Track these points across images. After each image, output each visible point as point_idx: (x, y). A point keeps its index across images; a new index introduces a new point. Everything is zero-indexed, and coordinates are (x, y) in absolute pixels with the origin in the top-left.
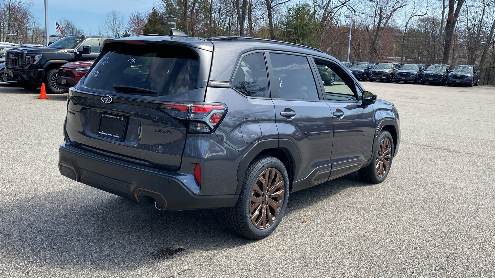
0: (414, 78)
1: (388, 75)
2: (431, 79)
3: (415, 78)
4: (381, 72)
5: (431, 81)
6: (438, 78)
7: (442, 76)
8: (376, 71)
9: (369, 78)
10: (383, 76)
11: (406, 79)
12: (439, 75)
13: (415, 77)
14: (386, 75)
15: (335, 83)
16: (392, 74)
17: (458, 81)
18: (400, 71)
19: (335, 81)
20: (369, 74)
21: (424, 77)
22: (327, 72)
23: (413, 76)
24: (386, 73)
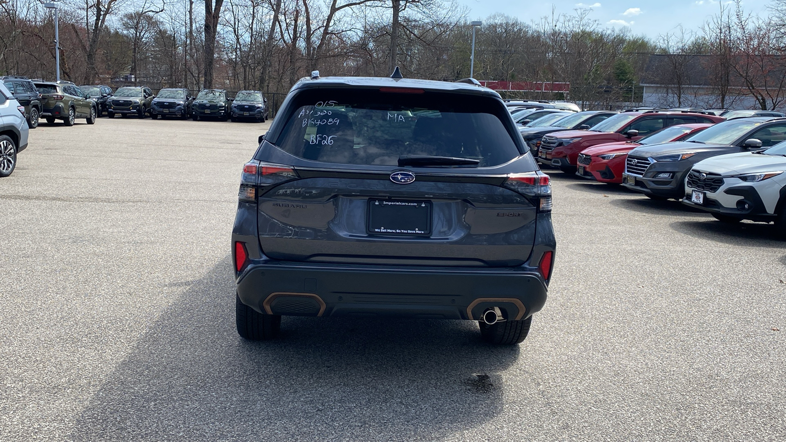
0: (181, 111)
1: (139, 106)
2: (207, 111)
3: (183, 111)
4: (127, 101)
5: (208, 115)
6: (218, 110)
7: (223, 107)
8: (119, 101)
9: (107, 111)
10: (131, 108)
11: (169, 112)
12: (218, 105)
13: (183, 109)
14: (136, 106)
15: (77, 121)
16: (144, 104)
17: (246, 114)
18: (156, 100)
19: (75, 118)
20: (108, 105)
21: (197, 109)
22: (62, 102)
23: (180, 108)
24: (135, 103)
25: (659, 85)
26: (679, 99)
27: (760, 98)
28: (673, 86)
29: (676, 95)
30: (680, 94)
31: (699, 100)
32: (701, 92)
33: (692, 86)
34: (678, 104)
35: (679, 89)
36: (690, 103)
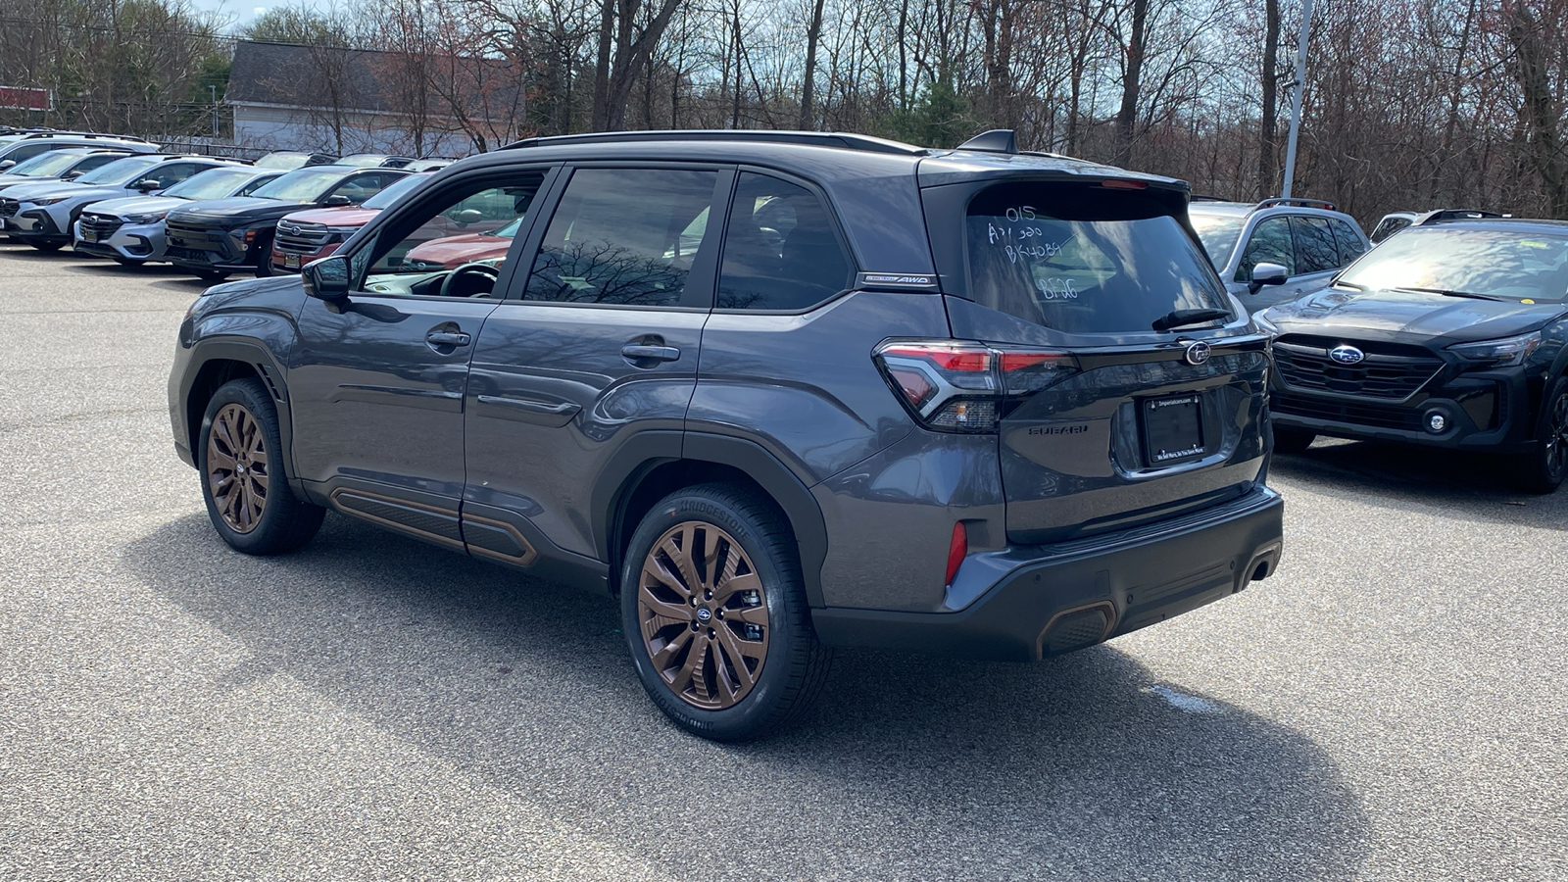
25: (294, 107)
26: (338, 137)
27: (476, 137)
28: (324, 109)
29: (330, 128)
30: (338, 127)
31: (376, 139)
32: (377, 123)
33: (363, 111)
34: (337, 146)
35: (337, 115)
36: (359, 144)
